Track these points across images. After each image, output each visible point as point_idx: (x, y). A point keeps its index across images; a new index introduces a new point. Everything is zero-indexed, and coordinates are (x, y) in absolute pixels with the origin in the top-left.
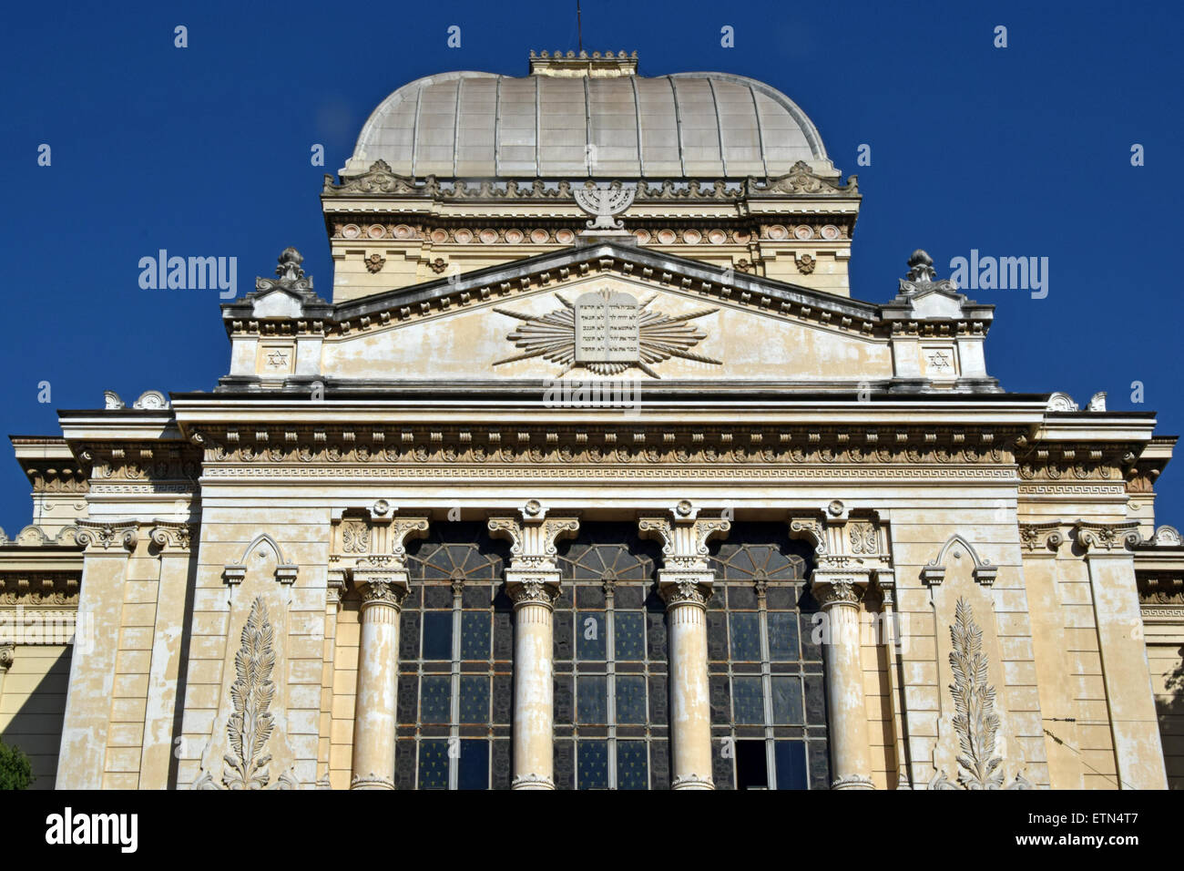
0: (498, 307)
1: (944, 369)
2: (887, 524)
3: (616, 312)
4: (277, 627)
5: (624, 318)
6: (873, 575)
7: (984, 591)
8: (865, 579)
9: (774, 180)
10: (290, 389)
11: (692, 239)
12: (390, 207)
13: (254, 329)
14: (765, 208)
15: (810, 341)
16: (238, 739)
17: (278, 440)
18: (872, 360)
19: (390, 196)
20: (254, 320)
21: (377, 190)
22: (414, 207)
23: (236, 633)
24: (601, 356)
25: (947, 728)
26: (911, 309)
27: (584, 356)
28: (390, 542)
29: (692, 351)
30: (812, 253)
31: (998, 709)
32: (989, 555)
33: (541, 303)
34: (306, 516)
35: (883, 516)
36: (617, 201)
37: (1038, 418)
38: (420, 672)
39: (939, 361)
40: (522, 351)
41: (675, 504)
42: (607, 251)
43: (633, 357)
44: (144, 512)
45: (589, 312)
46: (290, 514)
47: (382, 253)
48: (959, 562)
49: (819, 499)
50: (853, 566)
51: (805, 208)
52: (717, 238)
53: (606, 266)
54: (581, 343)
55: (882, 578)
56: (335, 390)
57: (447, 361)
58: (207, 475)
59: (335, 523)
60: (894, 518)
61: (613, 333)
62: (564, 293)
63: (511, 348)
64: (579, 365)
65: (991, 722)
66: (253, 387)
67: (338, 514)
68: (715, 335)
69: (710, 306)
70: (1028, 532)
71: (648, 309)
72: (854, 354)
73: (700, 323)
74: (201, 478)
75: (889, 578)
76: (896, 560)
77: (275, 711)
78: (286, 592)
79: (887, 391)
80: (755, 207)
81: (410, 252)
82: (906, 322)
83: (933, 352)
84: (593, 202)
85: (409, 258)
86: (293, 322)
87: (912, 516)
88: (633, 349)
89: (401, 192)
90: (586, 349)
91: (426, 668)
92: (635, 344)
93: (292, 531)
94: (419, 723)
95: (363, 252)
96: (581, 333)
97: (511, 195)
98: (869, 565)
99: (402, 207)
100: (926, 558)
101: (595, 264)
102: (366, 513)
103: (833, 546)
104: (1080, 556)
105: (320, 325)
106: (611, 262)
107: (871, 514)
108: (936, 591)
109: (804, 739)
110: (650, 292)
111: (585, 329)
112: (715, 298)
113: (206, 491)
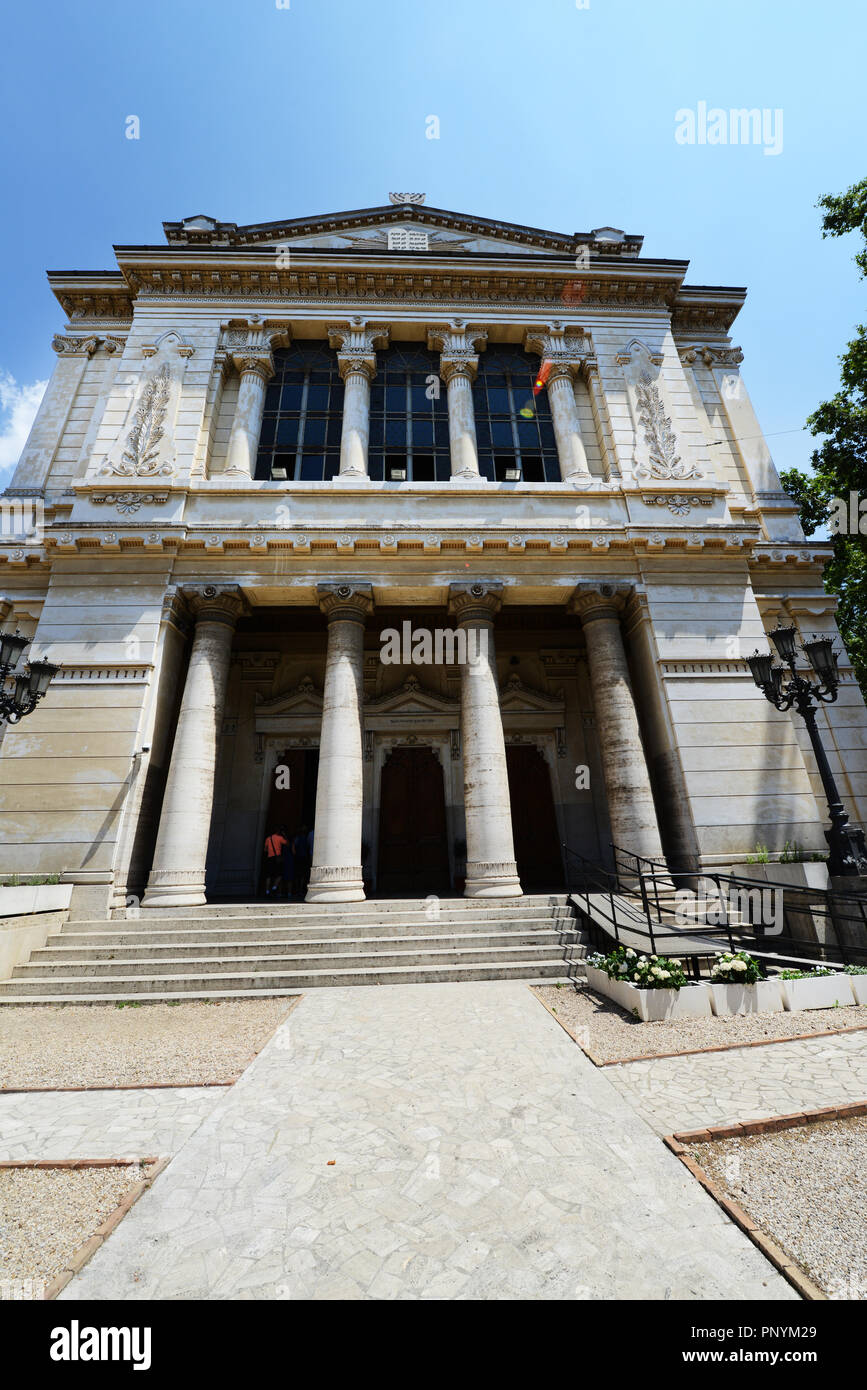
0: (344, 235)
2: (590, 335)
3: (414, 237)
4: (175, 379)
5: (421, 240)
6: (582, 361)
7: (657, 368)
8: (578, 362)
13: (184, 239)
16: (135, 442)
20: (184, 232)
23: (145, 382)
25: (641, 440)
28: (261, 341)
31: (675, 430)
33: (368, 234)
34: (205, 323)
35: (586, 330)
38: (278, 417)
41: (453, 321)
42: (409, 209)
44: (103, 335)
45: (396, 236)
46: (193, 322)
48: (638, 353)
49: (546, 321)
50: (569, 357)
53: (408, 218)
55: (589, 364)
59: (223, 327)
60: (594, 331)
61: (412, 245)
62: (381, 229)
65: (672, 438)
67: (225, 323)
69: (470, 238)
71: (433, 237)
73: (464, 245)
75: (593, 363)
76: (597, 354)
77: (166, 426)
78: (183, 362)
86: (209, 233)
87: (604, 331)
91: (282, 415)
93: (193, 331)
94: (275, 445)
96: (391, 245)
98: (578, 357)
100: (617, 351)
101: (400, 215)
102: (244, 323)
103: (555, 346)
104: (706, 368)
105: (226, 236)
106: (410, 215)
107: (579, 330)
108: (627, 368)
109: (542, 455)
110: (435, 231)
111: (394, 243)
112: (474, 234)
113: (137, 310)
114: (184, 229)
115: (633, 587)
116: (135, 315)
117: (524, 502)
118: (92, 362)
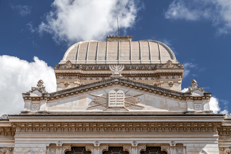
0: (90, 94)
1: (199, 109)
2: (185, 147)
3: (119, 95)
5: (121, 96)
9: (163, 65)
10: (38, 114)
11: (143, 79)
12: (70, 71)
13: (30, 99)
14: (161, 71)
15: (166, 102)
17: (34, 127)
18: (182, 106)
19: (71, 69)
20: (30, 97)
21: (68, 68)
24: (115, 106)
26: (191, 94)
27: (110, 106)
29: (137, 104)
30: (172, 82)
35: (184, 145)
36: (120, 68)
37: (223, 121)
39: (198, 106)
40: (95, 105)
41: (132, 142)
42: (116, 80)
43: (123, 106)
45: (111, 95)
46: (36, 145)
47: (68, 83)
49: (169, 141)
51: (170, 71)
52: (149, 79)
54: (110, 102)
56: (48, 114)
57: (77, 107)
59: (47, 147)
60: (187, 146)
61: (118, 100)
62: (106, 91)
64: (109, 108)
66: (29, 114)
67: (48, 145)
68: (143, 100)
69: (141, 93)
70: (221, 149)
72: (177, 105)
73: (139, 97)
74: (15, 136)
79: (185, 114)
80: (158, 71)
81: (75, 82)
82: (190, 97)
83: (197, 104)
84: (114, 69)
85: (75, 84)
86: (40, 98)
87: (191, 145)
88: (122, 104)
89: (73, 68)
90: (111, 104)
92: (123, 103)
93: (37, 149)
95: (64, 82)
99: (73, 71)
101: (114, 83)
102: (55, 144)
103: (172, 152)
105: (46, 98)
106: (117, 83)
107: (181, 145)
110: (128, 90)
111: (111, 99)
112: (143, 91)
113: (16, 139)
114: (30, 96)
116: (15, 142)
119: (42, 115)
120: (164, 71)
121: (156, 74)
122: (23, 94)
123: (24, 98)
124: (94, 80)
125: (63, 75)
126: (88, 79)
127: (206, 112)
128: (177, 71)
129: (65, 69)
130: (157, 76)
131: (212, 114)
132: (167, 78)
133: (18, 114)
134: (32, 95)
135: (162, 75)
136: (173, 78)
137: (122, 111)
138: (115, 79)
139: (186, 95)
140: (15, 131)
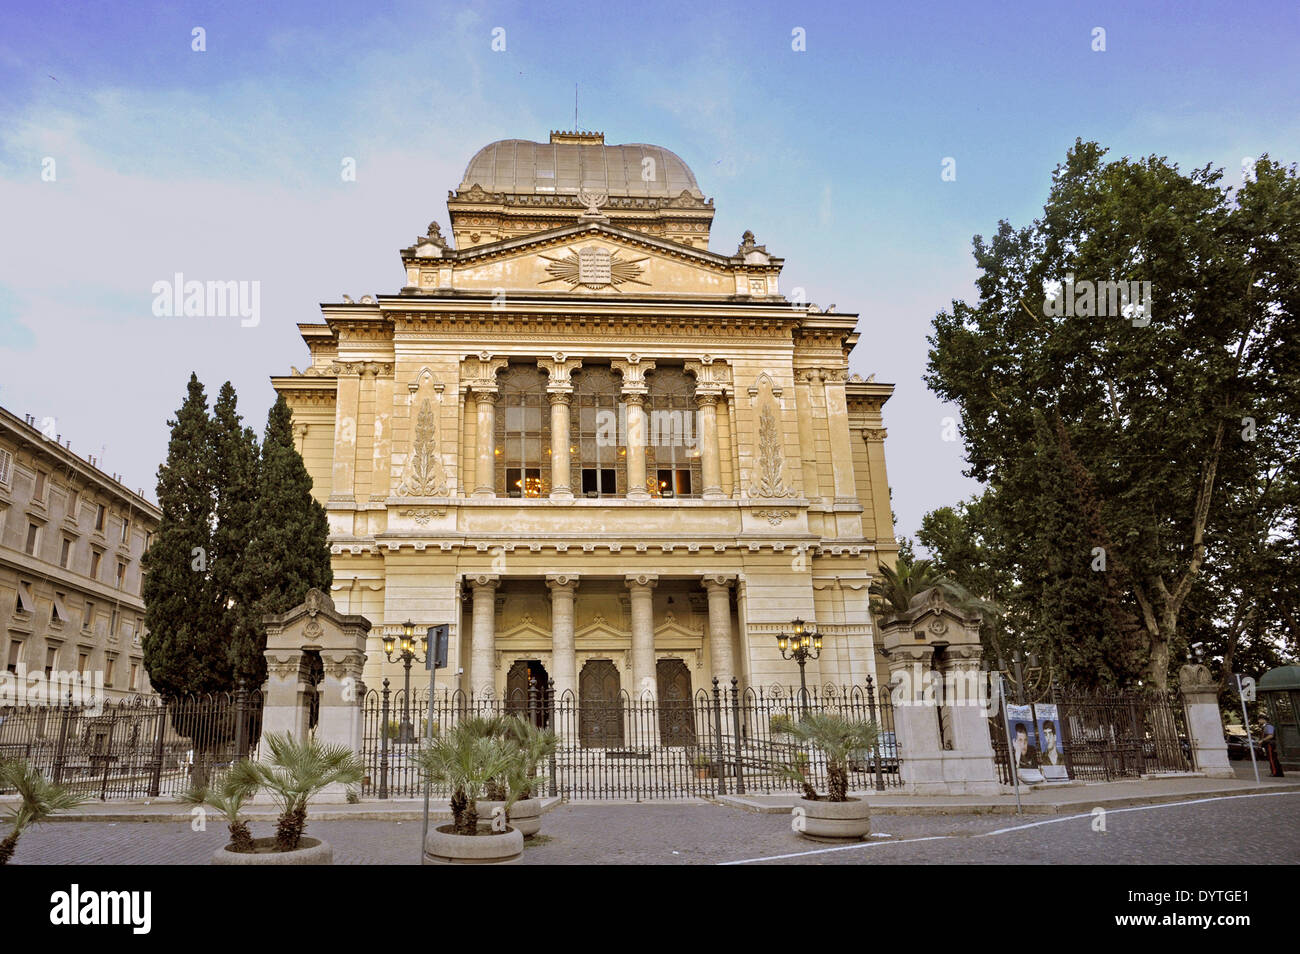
0: (543, 254)
1: (760, 291)
2: (731, 366)
3: (600, 258)
4: (436, 414)
5: (605, 261)
6: (724, 391)
7: (777, 399)
8: (720, 393)
9: (673, 199)
10: (436, 294)
12: (482, 208)
13: (417, 262)
14: (668, 213)
16: (418, 468)
17: (431, 319)
18: (725, 285)
19: (482, 203)
20: (417, 258)
21: (476, 200)
22: (495, 209)
23: (415, 416)
24: (592, 280)
25: (757, 464)
26: (744, 259)
27: (584, 280)
28: (490, 373)
29: (637, 278)
30: (691, 237)
31: (781, 455)
32: (779, 382)
33: (562, 252)
34: (448, 359)
35: (729, 362)
36: (599, 201)
37: (805, 316)
38: (506, 436)
39: (757, 286)
40: (552, 277)
41: (630, 355)
42: (595, 226)
43: (608, 281)
44: (367, 357)
45: (585, 257)
46: (439, 357)
47: (479, 233)
48: (765, 385)
49: (699, 354)
50: (714, 387)
51: (687, 214)
53: (594, 233)
54: (582, 273)
55: (728, 393)
56: (457, 295)
58: (396, 338)
59: (461, 362)
60: (735, 363)
61: (598, 268)
62: (573, 247)
63: (548, 276)
64: (581, 284)
65: (777, 462)
66: (418, 293)
67: (463, 358)
68: (648, 271)
69: (645, 256)
70: (797, 372)
71: (615, 256)
72: (716, 281)
73: (640, 264)
74: (394, 339)
75: (732, 393)
76: (735, 384)
77: (437, 455)
78: (438, 397)
79: (732, 301)
80: (663, 213)
81: (493, 233)
82: (741, 266)
83: (754, 282)
84: (587, 201)
85: (492, 236)
86: (437, 259)
87: (742, 363)
88: (608, 277)
89: (487, 201)
90: (585, 276)
92: (609, 274)
93: (440, 366)
94: (506, 461)
95: (469, 232)
96: (582, 268)
97: (543, 204)
98: (721, 387)
99: (488, 209)
100: (750, 382)
101: (588, 232)
102: (477, 357)
103: (705, 377)
104: (821, 384)
105: (451, 260)
106: (596, 231)
107: (723, 361)
108: (754, 399)
109: (690, 469)
110: (616, 248)
111: (584, 266)
112: (648, 251)
113: (397, 346)
114: (417, 255)
115: (737, 576)
116: (396, 351)
117: (675, 512)
118: (362, 381)
119: (443, 295)
120: (675, 214)
121: (657, 219)
122: (402, 251)
123: (404, 259)
124: (532, 228)
125: (467, 217)
126: (519, 226)
127: (773, 297)
128: (700, 214)
129: (470, 203)
130: (661, 222)
131: (782, 301)
132: (681, 229)
133: (397, 294)
134: (419, 254)
135: (670, 222)
136: (693, 230)
137: (608, 291)
138: (590, 223)
139: (733, 262)
140: (394, 330)
